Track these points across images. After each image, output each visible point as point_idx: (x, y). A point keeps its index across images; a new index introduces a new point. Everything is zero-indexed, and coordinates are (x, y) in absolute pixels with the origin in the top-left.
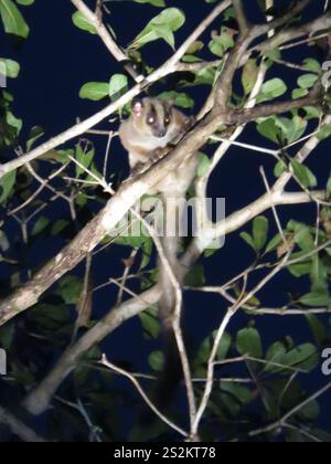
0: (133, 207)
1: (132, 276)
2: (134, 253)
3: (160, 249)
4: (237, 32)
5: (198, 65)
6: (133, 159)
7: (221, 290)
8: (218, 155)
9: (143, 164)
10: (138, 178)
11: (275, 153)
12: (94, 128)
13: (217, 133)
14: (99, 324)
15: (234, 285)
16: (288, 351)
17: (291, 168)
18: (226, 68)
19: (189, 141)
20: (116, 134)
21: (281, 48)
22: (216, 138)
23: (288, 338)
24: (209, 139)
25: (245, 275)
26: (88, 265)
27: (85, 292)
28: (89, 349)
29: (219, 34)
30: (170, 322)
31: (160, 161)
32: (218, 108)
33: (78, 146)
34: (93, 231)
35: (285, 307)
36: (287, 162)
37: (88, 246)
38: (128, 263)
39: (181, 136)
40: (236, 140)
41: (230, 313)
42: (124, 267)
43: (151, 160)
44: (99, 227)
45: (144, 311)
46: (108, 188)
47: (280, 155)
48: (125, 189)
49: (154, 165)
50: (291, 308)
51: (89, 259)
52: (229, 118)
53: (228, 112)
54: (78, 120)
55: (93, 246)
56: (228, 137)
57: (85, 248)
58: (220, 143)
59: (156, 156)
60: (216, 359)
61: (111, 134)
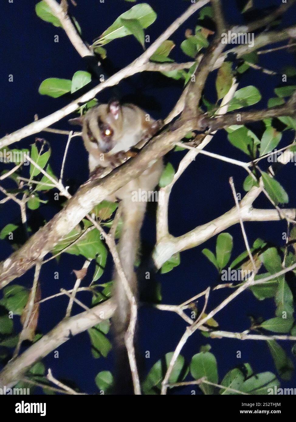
0: (90, 214)
1: (83, 289)
2: (86, 265)
3: (116, 260)
4: (213, 33)
5: (169, 66)
6: (93, 162)
7: (179, 309)
8: (184, 165)
9: (104, 168)
10: (98, 182)
11: (246, 165)
12: (53, 126)
13: (185, 140)
14: (45, 338)
15: (193, 305)
16: (246, 379)
17: (262, 183)
18: (199, 70)
19: (154, 146)
20: (77, 134)
21: (259, 53)
22: (183, 146)
23: (247, 365)
24: (176, 146)
25: (207, 293)
26: (37, 275)
27: (31, 303)
28: (33, 365)
29: (193, 34)
30: (123, 340)
31: (122, 166)
32: (188, 113)
33: (34, 146)
34: (46, 237)
35: (246, 332)
36: (258, 175)
37: (40, 253)
38: (80, 275)
39: (146, 140)
40: (205, 149)
41: (188, 333)
42: (75, 279)
43: (112, 164)
44: (52, 233)
45: (93, 328)
46: (64, 192)
47: (250, 168)
48: (83, 193)
49: (115, 170)
50: (252, 333)
51: (38, 268)
52: (200, 124)
53: (198, 118)
54: (36, 117)
55: (44, 253)
56: (196, 145)
57: (35, 255)
58: (187, 151)
59: (118, 161)
60: (169, 383)
61: (71, 135)
